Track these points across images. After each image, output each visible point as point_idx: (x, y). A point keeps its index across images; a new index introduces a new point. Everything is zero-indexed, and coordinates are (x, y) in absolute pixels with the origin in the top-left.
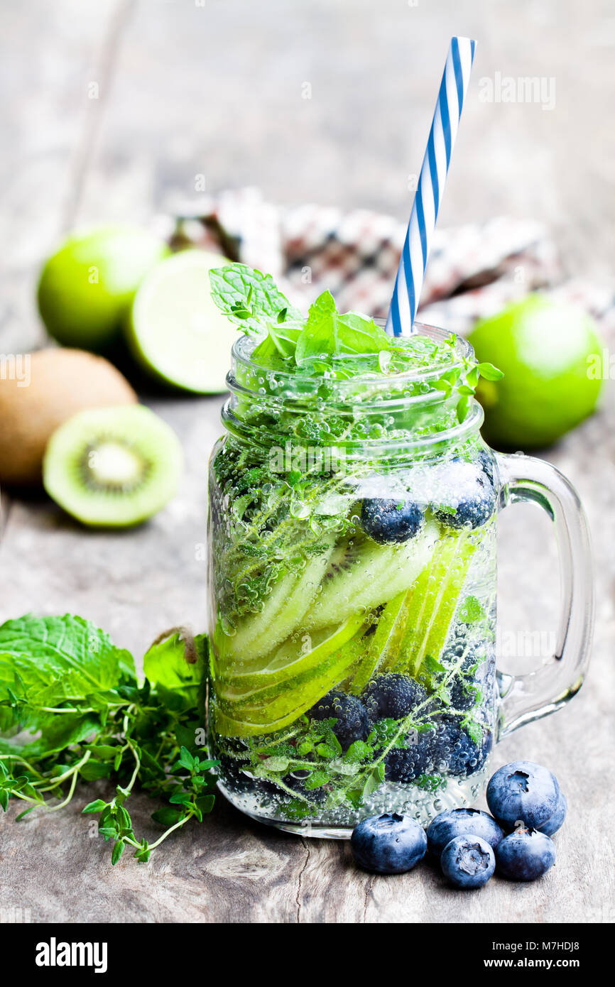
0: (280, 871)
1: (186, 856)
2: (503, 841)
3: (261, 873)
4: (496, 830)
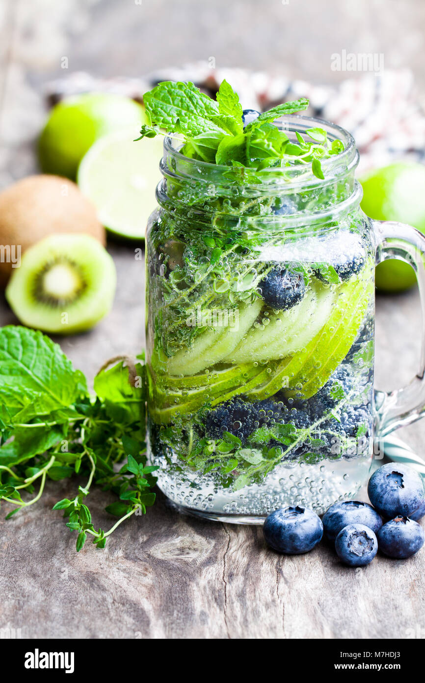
0: (208, 553)
1: (134, 541)
2: (383, 527)
3: (193, 555)
4: (377, 519)
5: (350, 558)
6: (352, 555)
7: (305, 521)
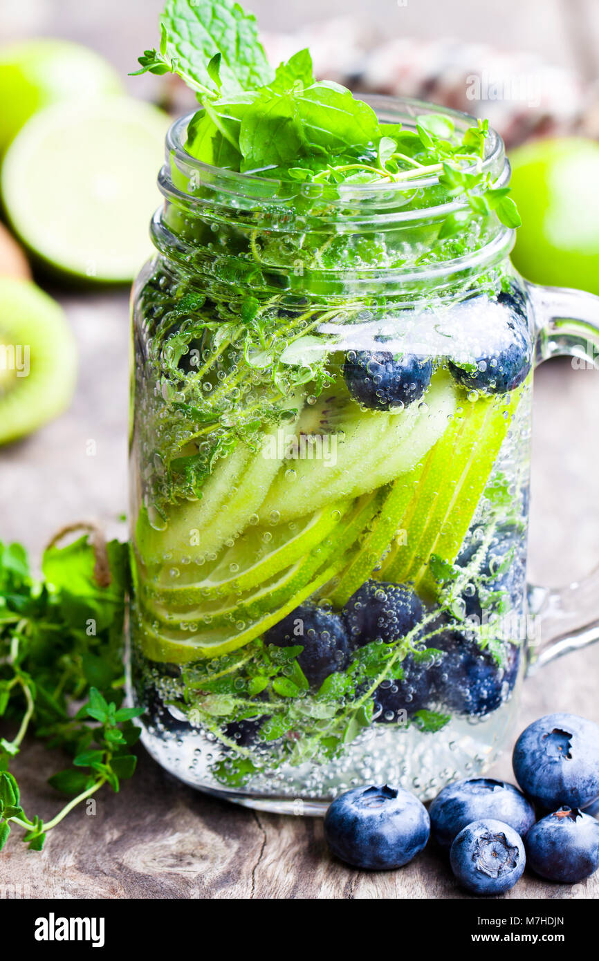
0: (225, 865)
1: (96, 840)
2: (536, 827)
3: (199, 867)
4: (526, 811)
5: (475, 880)
6: (479, 876)
7: (397, 813)
